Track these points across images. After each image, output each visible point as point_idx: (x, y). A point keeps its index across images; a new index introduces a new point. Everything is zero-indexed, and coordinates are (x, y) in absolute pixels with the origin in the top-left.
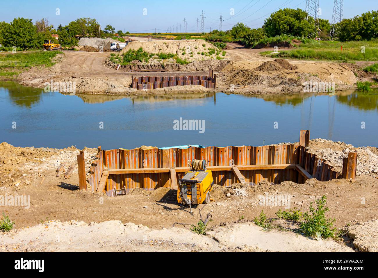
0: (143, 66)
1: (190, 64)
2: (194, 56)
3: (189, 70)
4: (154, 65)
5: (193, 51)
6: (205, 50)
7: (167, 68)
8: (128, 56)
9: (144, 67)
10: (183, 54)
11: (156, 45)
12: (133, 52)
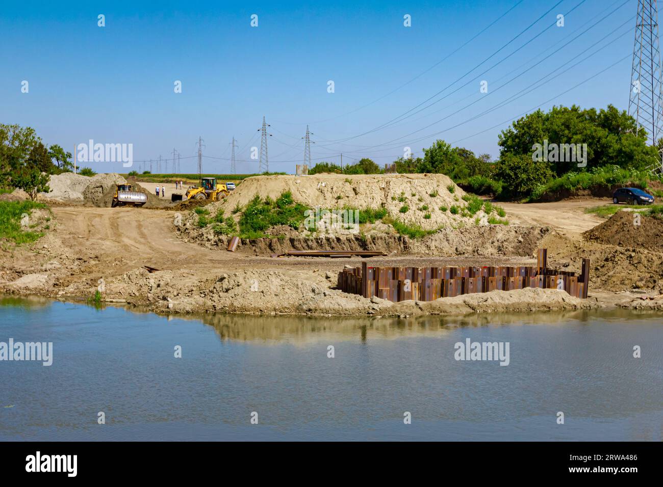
0: (306, 241)
1: (436, 236)
2: (433, 216)
3: (436, 253)
4: (338, 240)
5: (428, 202)
6: (457, 200)
7: (373, 248)
8: (256, 214)
9: (310, 243)
10: (403, 210)
11: (323, 185)
12: (267, 203)
